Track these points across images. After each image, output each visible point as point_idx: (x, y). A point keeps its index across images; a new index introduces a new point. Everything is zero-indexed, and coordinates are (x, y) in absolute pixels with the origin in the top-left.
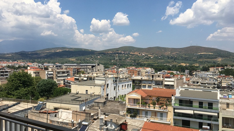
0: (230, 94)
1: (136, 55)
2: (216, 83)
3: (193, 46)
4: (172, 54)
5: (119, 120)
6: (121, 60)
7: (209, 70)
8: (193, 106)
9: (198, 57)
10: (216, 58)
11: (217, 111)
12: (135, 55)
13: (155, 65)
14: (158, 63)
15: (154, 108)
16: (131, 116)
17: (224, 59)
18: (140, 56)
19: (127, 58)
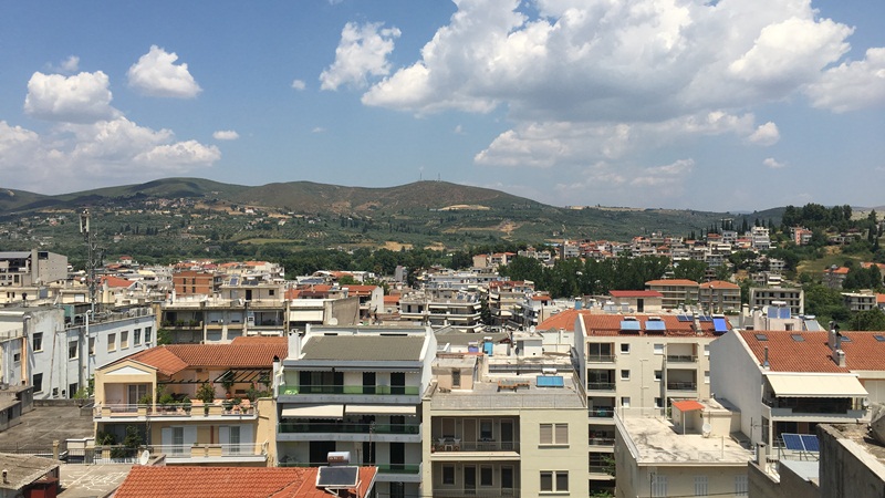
0: (487, 341)
1: (219, 213)
2: (476, 308)
3: (426, 182)
4: (358, 208)
5: (23, 473)
6: (156, 232)
7: (472, 263)
8: (345, 390)
9: (442, 220)
10: (498, 222)
11: (414, 399)
12: (215, 212)
13: (295, 249)
14: (304, 244)
15: (207, 411)
16: (114, 455)
17: (521, 224)
18: (235, 216)
19: (183, 225)
